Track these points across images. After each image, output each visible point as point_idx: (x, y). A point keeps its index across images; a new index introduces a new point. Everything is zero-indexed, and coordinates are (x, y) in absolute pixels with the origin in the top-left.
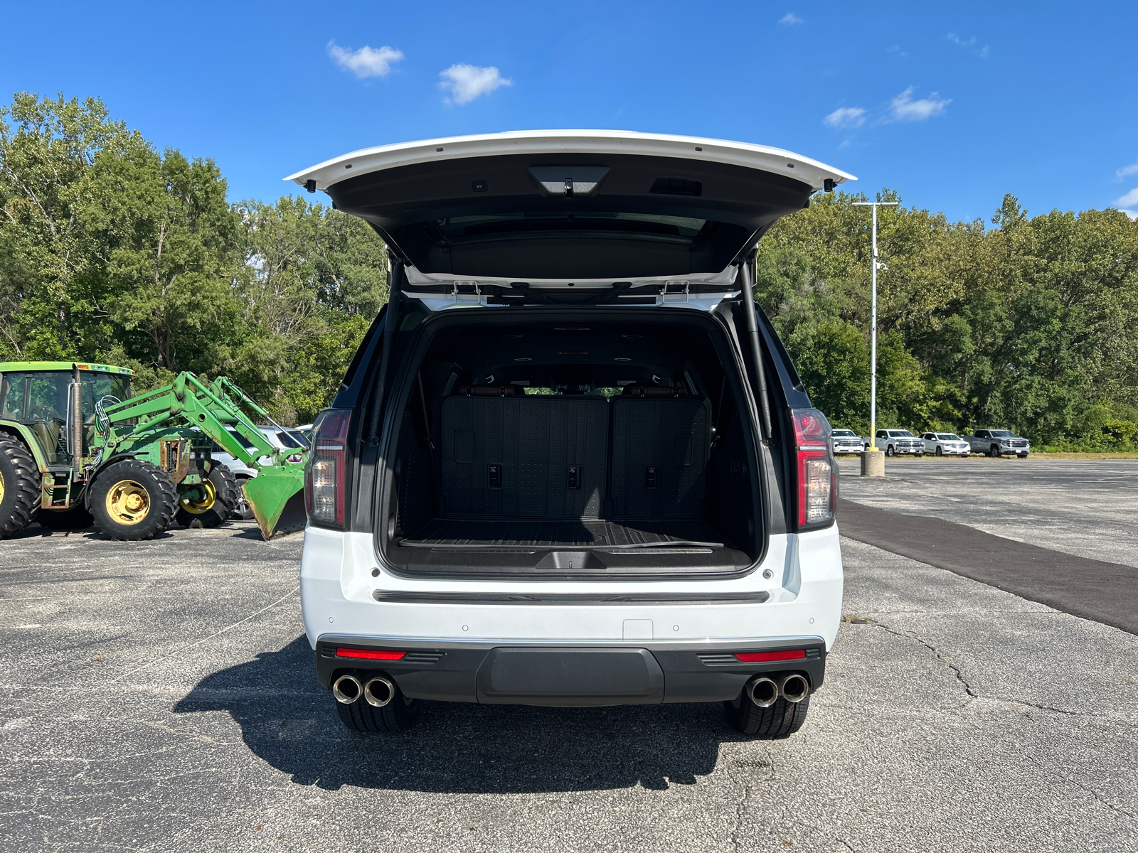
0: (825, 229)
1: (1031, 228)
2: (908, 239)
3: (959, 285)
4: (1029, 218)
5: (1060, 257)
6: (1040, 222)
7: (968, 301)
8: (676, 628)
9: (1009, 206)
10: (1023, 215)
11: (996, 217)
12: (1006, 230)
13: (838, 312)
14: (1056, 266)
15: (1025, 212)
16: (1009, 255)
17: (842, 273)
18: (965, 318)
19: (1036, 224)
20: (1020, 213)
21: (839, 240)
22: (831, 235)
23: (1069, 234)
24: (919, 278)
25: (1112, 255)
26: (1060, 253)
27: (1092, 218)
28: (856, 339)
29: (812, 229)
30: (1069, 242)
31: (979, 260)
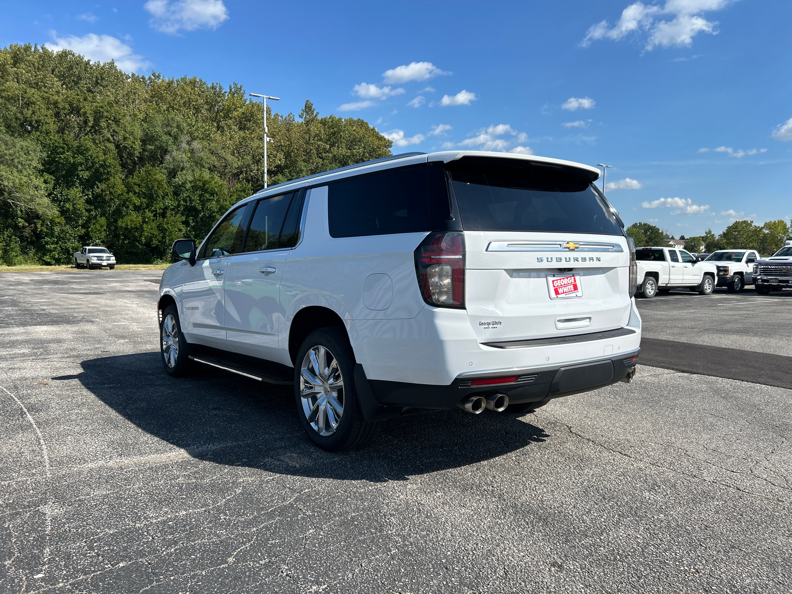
0: (193, 105)
1: (320, 125)
2: (250, 121)
3: (281, 155)
4: (319, 117)
5: (337, 145)
6: (326, 122)
7: (286, 167)
9: (308, 108)
10: (316, 116)
11: (302, 114)
12: (307, 123)
13: (207, 166)
14: (335, 150)
15: (318, 113)
16: (309, 140)
17: (206, 137)
18: (286, 178)
19: (324, 122)
20: (315, 114)
21: (202, 113)
22: (197, 110)
23: (341, 131)
24: (258, 148)
25: (363, 147)
26: (336, 143)
27: (351, 122)
28: (221, 185)
29: (184, 103)
30: (341, 136)
31: (292, 141)
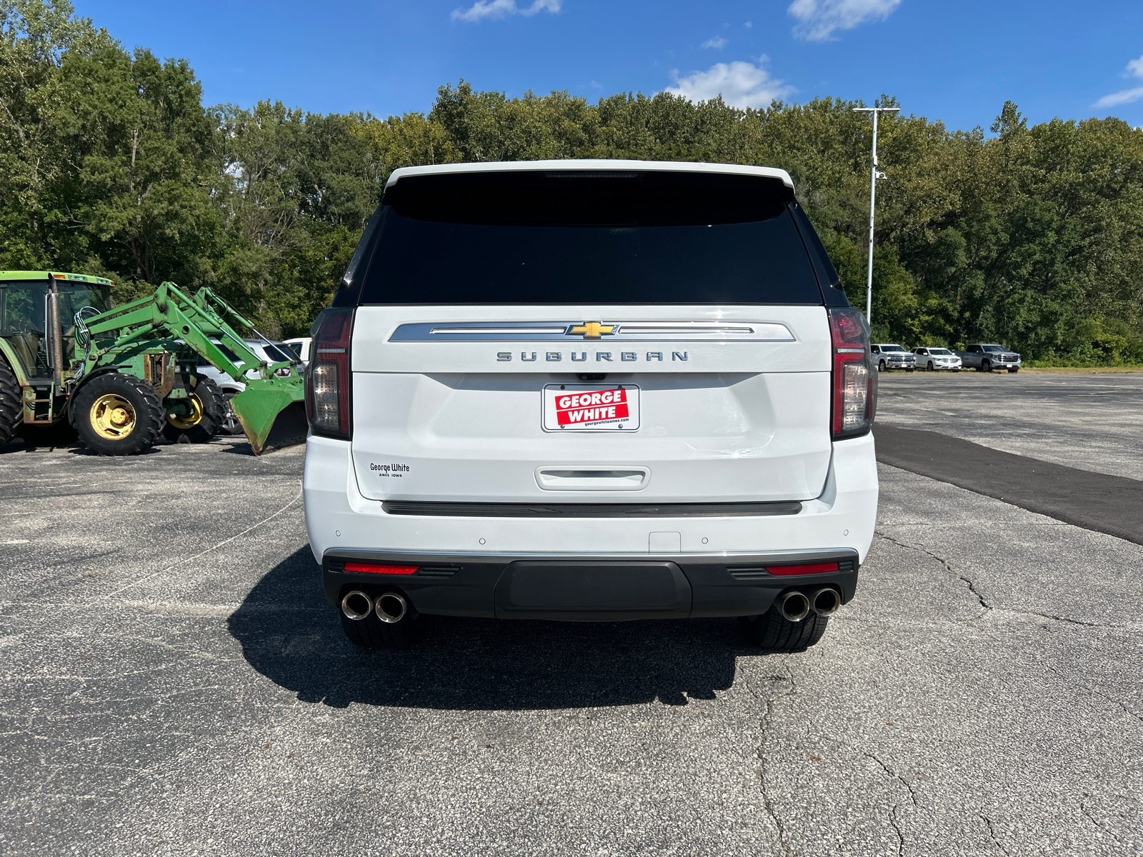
0: (821, 138)
1: (1030, 137)
2: (905, 149)
3: (956, 197)
4: (1029, 127)
5: (1058, 167)
6: (1040, 131)
7: (964, 212)
8: (705, 541)
9: (1009, 113)
10: (1021, 125)
11: (996, 124)
12: (1005, 139)
13: (833, 224)
14: (1054, 177)
15: (1025, 120)
16: (1006, 165)
17: (836, 183)
18: (960, 231)
19: (1037, 133)
20: (1020, 121)
21: (836, 149)
22: (827, 145)
23: (1069, 143)
24: (915, 189)
25: (1110, 165)
26: (1058, 164)
27: (1093, 126)
28: (850, 252)
29: (808, 137)
30: (1068, 152)
31: (976, 171)
